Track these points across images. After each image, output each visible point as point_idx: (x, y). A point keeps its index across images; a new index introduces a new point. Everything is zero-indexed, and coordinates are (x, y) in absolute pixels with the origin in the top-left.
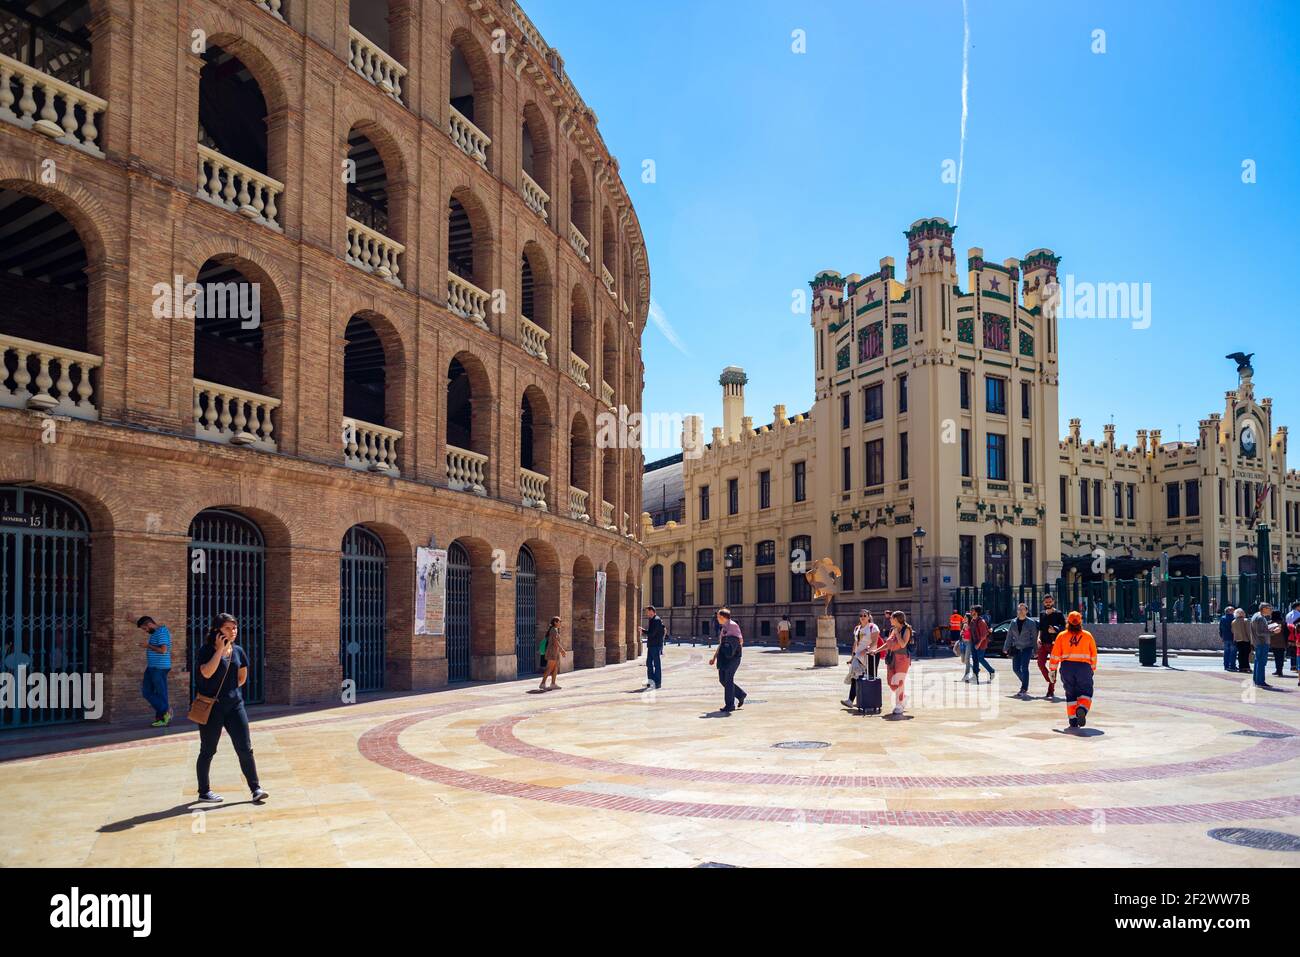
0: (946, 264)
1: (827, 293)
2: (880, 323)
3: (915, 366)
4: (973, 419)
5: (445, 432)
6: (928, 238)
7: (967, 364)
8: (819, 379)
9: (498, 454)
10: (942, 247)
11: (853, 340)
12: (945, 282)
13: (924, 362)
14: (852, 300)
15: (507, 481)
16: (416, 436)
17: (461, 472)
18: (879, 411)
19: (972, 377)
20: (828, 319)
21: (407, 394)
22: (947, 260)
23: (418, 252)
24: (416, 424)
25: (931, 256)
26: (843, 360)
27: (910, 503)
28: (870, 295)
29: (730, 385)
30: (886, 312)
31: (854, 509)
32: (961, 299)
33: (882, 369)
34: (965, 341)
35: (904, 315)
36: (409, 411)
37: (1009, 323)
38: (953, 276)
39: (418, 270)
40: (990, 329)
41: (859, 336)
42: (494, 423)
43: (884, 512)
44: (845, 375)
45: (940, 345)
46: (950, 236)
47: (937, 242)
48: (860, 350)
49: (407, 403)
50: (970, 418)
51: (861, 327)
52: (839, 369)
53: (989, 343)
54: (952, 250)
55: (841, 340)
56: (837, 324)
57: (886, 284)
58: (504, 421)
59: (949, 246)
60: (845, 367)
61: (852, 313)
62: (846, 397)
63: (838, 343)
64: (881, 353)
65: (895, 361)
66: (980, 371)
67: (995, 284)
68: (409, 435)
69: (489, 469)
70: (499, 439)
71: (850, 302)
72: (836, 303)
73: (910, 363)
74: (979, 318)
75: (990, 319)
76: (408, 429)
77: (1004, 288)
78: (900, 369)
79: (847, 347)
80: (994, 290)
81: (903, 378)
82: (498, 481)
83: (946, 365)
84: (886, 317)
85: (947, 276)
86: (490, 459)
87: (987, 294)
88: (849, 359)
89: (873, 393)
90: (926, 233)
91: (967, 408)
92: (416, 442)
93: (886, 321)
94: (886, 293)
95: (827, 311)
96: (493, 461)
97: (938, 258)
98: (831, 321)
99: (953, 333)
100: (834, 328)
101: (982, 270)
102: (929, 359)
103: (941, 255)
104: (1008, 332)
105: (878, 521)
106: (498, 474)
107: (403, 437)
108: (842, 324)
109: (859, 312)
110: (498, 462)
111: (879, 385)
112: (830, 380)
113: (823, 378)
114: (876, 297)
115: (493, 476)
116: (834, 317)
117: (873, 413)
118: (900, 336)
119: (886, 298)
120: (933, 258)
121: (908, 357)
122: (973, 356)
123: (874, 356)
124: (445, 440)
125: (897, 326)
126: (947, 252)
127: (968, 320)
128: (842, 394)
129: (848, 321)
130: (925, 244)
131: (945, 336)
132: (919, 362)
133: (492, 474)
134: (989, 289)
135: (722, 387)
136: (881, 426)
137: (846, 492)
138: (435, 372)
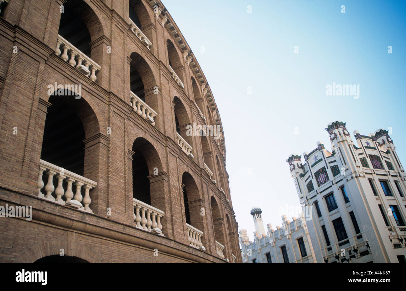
0: (347, 137)
1: (295, 163)
2: (324, 168)
3: (347, 180)
4: (381, 199)
5: (131, 188)
6: (336, 128)
7: (370, 176)
8: (301, 198)
9: (171, 210)
10: (343, 131)
11: (313, 178)
12: (349, 144)
13: (352, 178)
14: (308, 162)
15: (179, 230)
16: (108, 185)
17: (145, 221)
18: (334, 205)
19: (374, 181)
20: (298, 172)
21: (100, 154)
22: (347, 135)
23: (110, 72)
24: (108, 177)
25: (340, 135)
26: (310, 187)
27: (366, 244)
28: (316, 157)
29: (256, 214)
30: (326, 162)
31: (336, 254)
32: (357, 150)
33: (331, 186)
34: (365, 167)
35: (335, 161)
36: (102, 167)
37: (379, 158)
38: (352, 141)
39: (110, 80)
40: (373, 161)
41: (315, 176)
42: (166, 189)
43: (352, 252)
44: (313, 193)
45: (357, 169)
46: (345, 127)
47: (341, 130)
48: (317, 181)
49: (100, 161)
50: (380, 199)
51: (315, 172)
52: (309, 192)
53: (375, 167)
54: (348, 131)
55: (307, 179)
56: (303, 174)
57: (322, 151)
58: (173, 189)
59: (346, 130)
60: (312, 190)
61: (309, 167)
62: (316, 203)
63: (306, 181)
64: (328, 179)
65: (337, 181)
66: (376, 179)
67: (368, 143)
68: (102, 184)
69: (166, 221)
70: (170, 199)
71: (307, 163)
72: (300, 166)
73: (345, 180)
74: (367, 157)
75: (371, 157)
76: (101, 180)
77: (372, 144)
78: (340, 184)
79: (311, 182)
80: (369, 146)
81: (342, 188)
82: (173, 229)
83: (362, 177)
84: (326, 164)
85: (349, 141)
86: (165, 213)
87: (367, 147)
88: (313, 186)
89: (329, 198)
90: (335, 127)
91: (377, 195)
92: (108, 191)
93: (327, 166)
94: (323, 155)
95: (297, 169)
96: (168, 215)
97: (343, 135)
98: (300, 173)
99: (359, 164)
100: (302, 176)
101: (361, 138)
102: (354, 176)
103: (344, 133)
104: (380, 161)
105: (351, 257)
106: (172, 225)
107: (97, 186)
108: (305, 174)
109: (312, 166)
110: (172, 216)
111: (332, 194)
112: (306, 197)
113: (303, 197)
114: (319, 158)
115: (169, 226)
116: (301, 171)
117: (332, 206)
118: (335, 170)
119: (324, 157)
120: (341, 135)
121: (343, 178)
122: (371, 172)
123: (325, 182)
124: (131, 194)
125: (333, 166)
126: (346, 132)
127: (363, 158)
128: (314, 202)
129: (308, 171)
130: (336, 131)
131: (358, 165)
132: (349, 178)
133: (168, 224)
134: (367, 146)
135: (252, 216)
136: (339, 211)
137: (329, 246)
138: (123, 144)
